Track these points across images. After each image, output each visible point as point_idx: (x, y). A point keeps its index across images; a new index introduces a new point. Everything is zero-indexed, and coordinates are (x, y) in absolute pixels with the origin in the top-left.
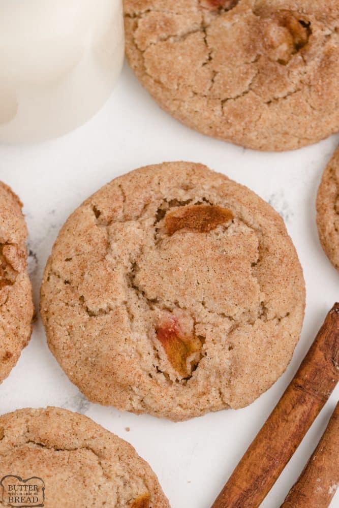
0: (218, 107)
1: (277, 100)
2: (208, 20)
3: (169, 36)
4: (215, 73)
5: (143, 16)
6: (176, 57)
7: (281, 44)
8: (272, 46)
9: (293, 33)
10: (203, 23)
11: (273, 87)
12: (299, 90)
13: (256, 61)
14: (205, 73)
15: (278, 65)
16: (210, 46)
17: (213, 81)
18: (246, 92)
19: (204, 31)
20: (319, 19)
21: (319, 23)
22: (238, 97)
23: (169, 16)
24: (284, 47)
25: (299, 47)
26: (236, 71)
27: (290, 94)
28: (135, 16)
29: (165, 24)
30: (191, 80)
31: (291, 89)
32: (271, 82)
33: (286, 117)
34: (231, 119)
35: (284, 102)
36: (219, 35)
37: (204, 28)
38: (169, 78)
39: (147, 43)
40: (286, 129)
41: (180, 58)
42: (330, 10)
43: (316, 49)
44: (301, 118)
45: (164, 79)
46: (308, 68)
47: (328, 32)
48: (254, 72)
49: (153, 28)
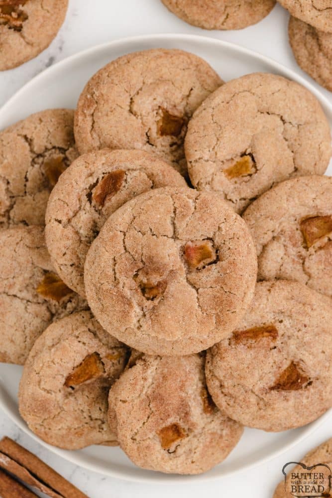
0: (122, 229)
1: (115, 265)
2: (179, 242)
3: (175, 214)
4: (144, 234)
5: (194, 204)
6: (160, 214)
7: (147, 279)
8: (147, 274)
9: (152, 289)
10: (179, 238)
11: (123, 265)
12: (115, 280)
13: (142, 261)
14: (146, 228)
15: (135, 273)
16: (161, 237)
18: (125, 249)
20: (154, 308)
21: (151, 306)
22: (124, 243)
23: (187, 219)
24: (145, 281)
25: (143, 290)
26: (140, 247)
27: (115, 273)
29: (183, 215)
30: (143, 218)
31: (118, 276)
32: (126, 265)
33: (102, 266)
34: (111, 234)
35: (112, 269)
36: (165, 245)
37: (175, 237)
38: (149, 205)
40: (96, 264)
41: (159, 216)
42: (156, 316)
43: (136, 298)
44: (99, 275)
46: (126, 289)
47: (145, 310)
48: (136, 257)
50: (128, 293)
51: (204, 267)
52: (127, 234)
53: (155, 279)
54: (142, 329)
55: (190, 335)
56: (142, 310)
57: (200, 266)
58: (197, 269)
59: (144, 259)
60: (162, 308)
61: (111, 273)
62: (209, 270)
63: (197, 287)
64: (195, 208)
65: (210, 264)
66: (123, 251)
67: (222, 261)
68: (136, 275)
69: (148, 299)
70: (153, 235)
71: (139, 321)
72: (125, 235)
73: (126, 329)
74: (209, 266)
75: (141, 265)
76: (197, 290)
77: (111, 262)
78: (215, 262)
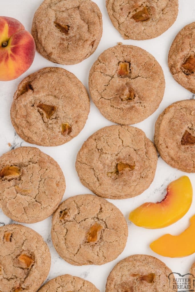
50: (128, 106)
51: (130, 70)
52: (103, 96)
53: (127, 92)
54: (146, 106)
55: (156, 87)
56: (138, 103)
57: (129, 71)
58: (130, 73)
59: (116, 94)
60: (140, 94)
62: (132, 68)
63: (137, 76)
64: (104, 63)
65: (130, 67)
66: (109, 101)
67: (130, 61)
68: (122, 100)
69: (134, 98)
70: (107, 85)
71: (142, 106)
72: (103, 97)
73: (143, 113)
74: (131, 67)
75: (118, 96)
76: (139, 76)
77: (112, 108)
78: (130, 64)
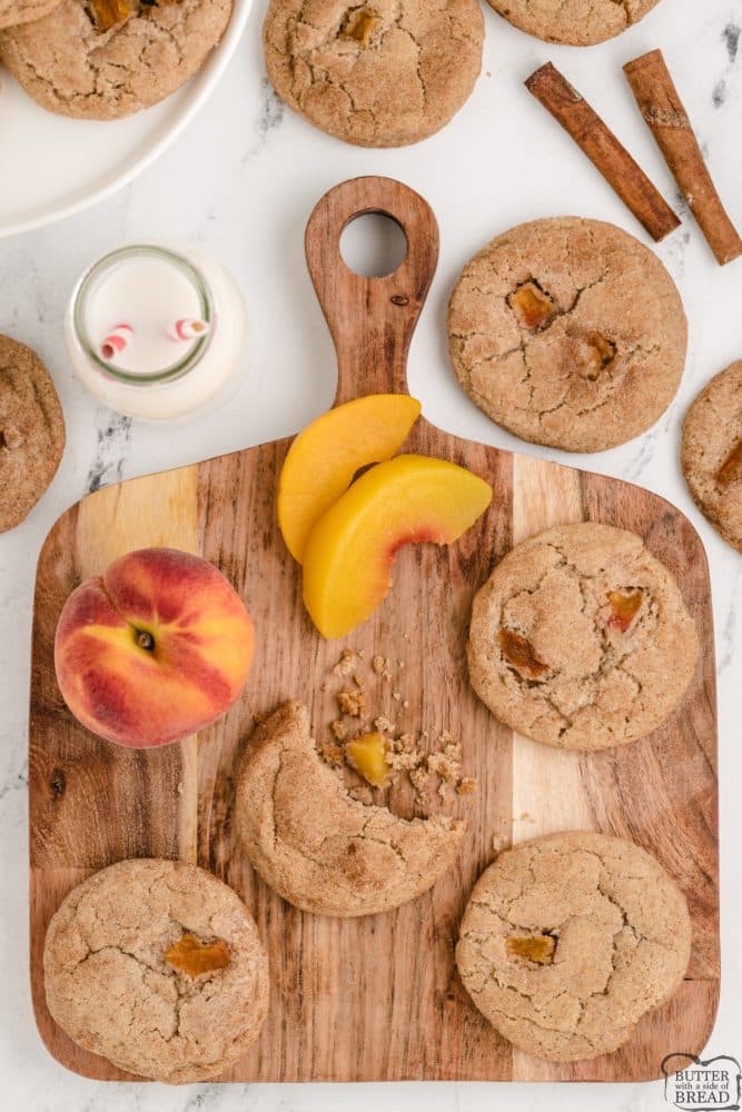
0: (536, 420)
1: (587, 411)
2: (526, 340)
3: (492, 356)
4: (533, 389)
5: (469, 338)
6: (499, 376)
7: (590, 360)
8: (583, 364)
9: (601, 351)
10: (522, 342)
11: (583, 401)
12: (606, 403)
13: (569, 377)
14: (524, 388)
15: (588, 381)
16: (529, 364)
17: (531, 395)
18: (561, 405)
19: (523, 350)
20: (624, 338)
21: (623, 342)
22: (553, 410)
23: (492, 338)
24: (593, 364)
25: (606, 362)
26: (551, 387)
27: (598, 406)
28: (461, 337)
29: (489, 346)
30: (512, 396)
31: (599, 402)
32: (582, 396)
33: (595, 426)
34: (548, 430)
35: (594, 413)
36: (536, 355)
37: (523, 347)
38: (493, 395)
39: (473, 363)
40: (596, 436)
41: (502, 377)
42: (633, 331)
43: (621, 367)
44: (608, 427)
45: (489, 396)
46: (614, 384)
47: (631, 349)
48: (567, 387)
49: (478, 350)
50: (618, 380)
51: (547, 294)
52: (541, 410)
53: (585, 351)
54: (658, 343)
55: (641, 278)
56: (633, 352)
57: (547, 300)
58: (552, 301)
59: (566, 375)
60: (620, 327)
61: (598, 412)
62: (549, 286)
63: (575, 293)
64: (474, 334)
65: (539, 287)
66: (565, 407)
67: (530, 274)
68: (592, 378)
69: (615, 351)
70: (529, 375)
71: (649, 352)
72: (542, 413)
73: (666, 364)
74: (543, 287)
75: (575, 376)
76: (580, 291)
77: (586, 418)
78: (535, 282)
